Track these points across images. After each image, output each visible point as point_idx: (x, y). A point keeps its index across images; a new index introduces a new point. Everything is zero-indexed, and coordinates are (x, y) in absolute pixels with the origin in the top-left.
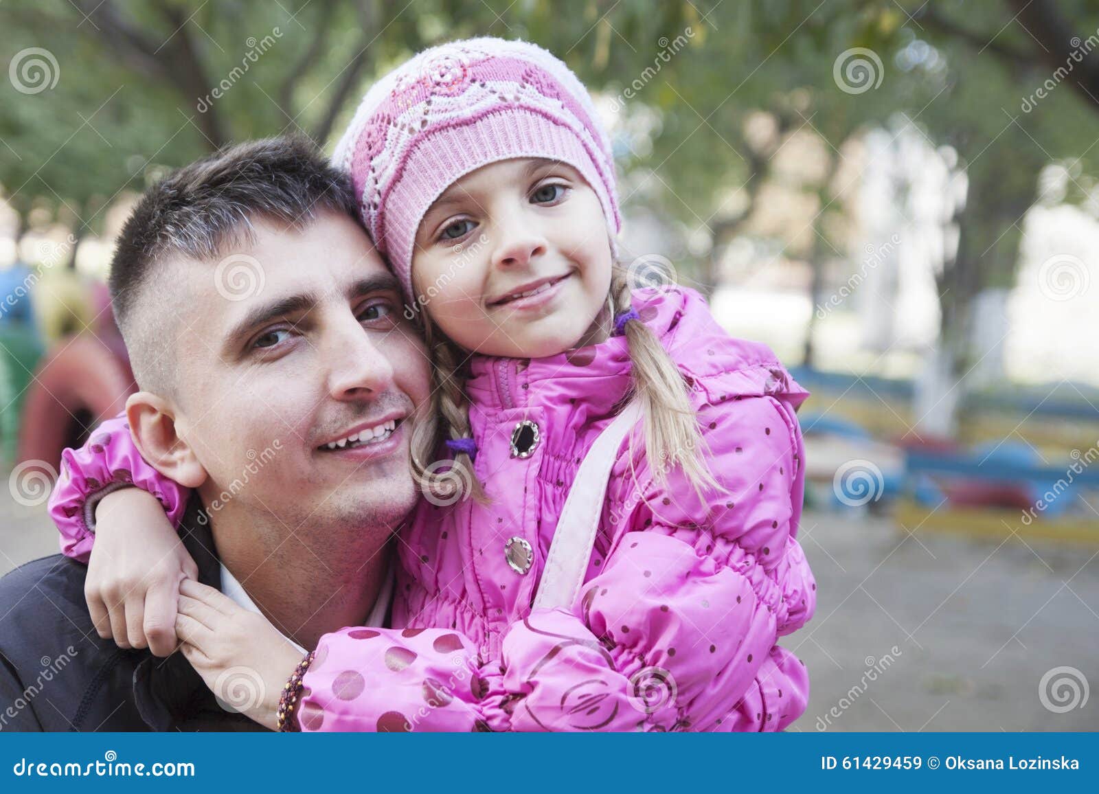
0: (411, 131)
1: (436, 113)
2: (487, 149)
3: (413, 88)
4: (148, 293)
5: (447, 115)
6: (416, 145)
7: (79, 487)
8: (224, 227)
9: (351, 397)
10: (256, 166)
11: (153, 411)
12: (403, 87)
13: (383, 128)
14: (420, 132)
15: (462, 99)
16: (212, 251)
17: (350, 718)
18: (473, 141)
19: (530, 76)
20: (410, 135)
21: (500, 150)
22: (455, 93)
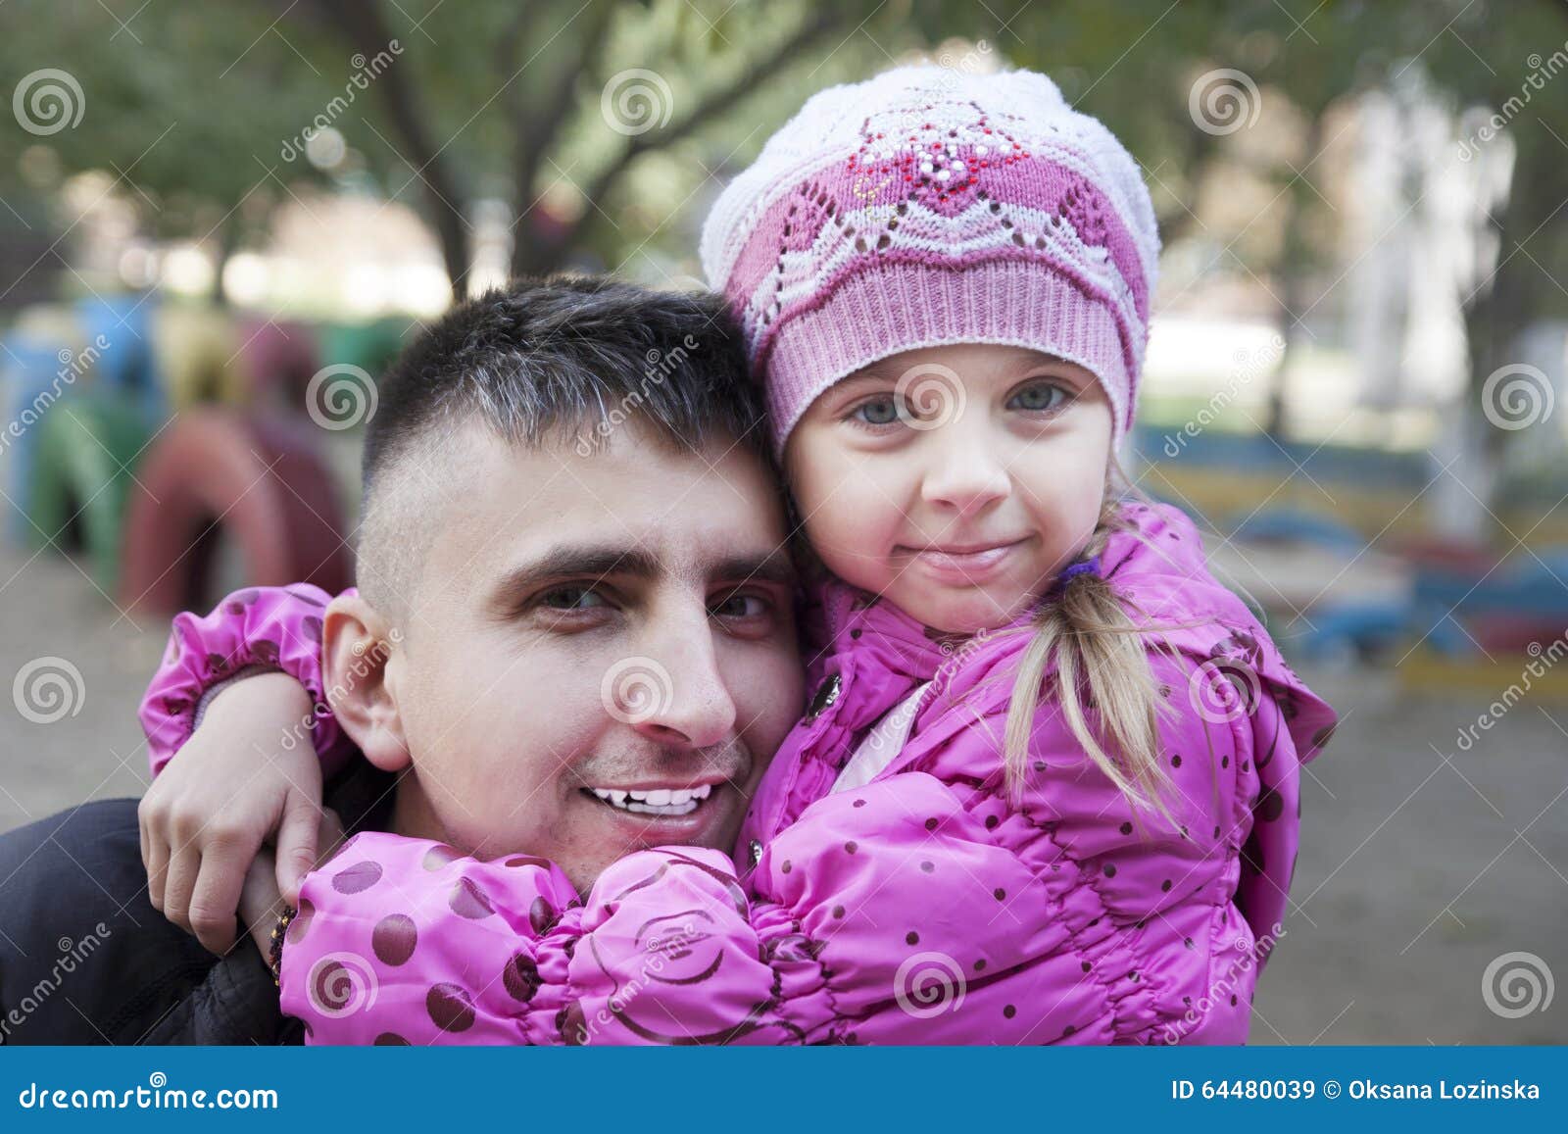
0: (860, 244)
1: (908, 231)
2: (968, 320)
3: (885, 171)
4: (416, 456)
5: (923, 243)
6: (859, 271)
7: (193, 668)
8: (563, 410)
9: (656, 736)
10: (646, 331)
11: (362, 630)
12: (869, 159)
13: (819, 215)
14: (873, 252)
15: (954, 223)
16: (530, 438)
17: (342, 919)
18: (951, 301)
19: (1073, 203)
20: (856, 251)
21: (987, 328)
22: (948, 212)
